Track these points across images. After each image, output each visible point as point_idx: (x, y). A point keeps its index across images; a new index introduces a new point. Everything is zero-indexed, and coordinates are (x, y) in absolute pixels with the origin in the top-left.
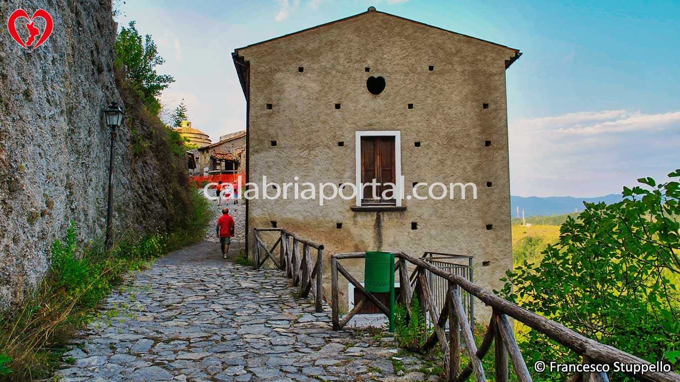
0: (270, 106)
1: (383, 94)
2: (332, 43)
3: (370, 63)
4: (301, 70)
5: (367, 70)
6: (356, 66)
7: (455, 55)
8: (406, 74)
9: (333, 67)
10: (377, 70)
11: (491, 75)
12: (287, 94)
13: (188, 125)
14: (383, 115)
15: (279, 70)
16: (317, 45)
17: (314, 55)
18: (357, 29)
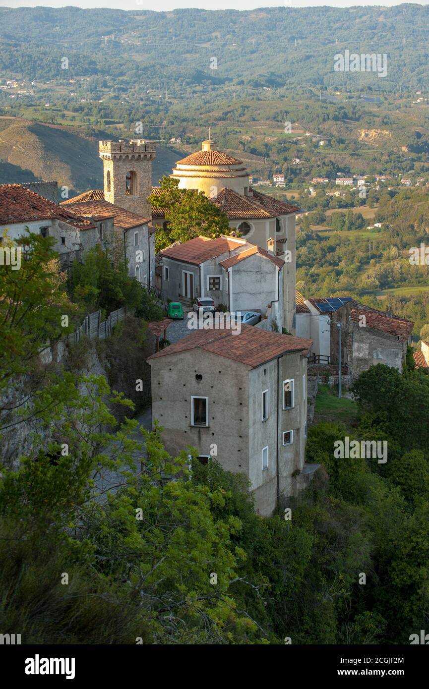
0: (159, 384)
1: (201, 381)
2: (182, 359)
3: (196, 369)
4: (170, 369)
6: (191, 369)
8: (210, 374)
9: (182, 369)
10: (200, 372)
12: (165, 380)
14: (201, 390)
15: (161, 370)
16: (176, 360)
17: (175, 364)
18: (192, 354)
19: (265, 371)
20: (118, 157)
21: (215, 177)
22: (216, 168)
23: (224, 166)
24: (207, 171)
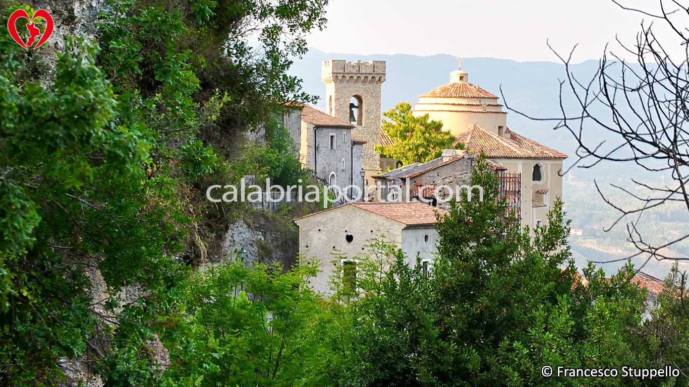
0: (307, 247)
1: (352, 243)
2: (332, 218)
3: (347, 229)
4: (320, 230)
5: (346, 231)
6: (342, 230)
7: (382, 226)
8: (362, 234)
9: (332, 229)
10: (350, 232)
11: (396, 236)
12: (314, 242)
13: (461, 78)
14: (352, 252)
15: (311, 231)
16: (325, 219)
17: (325, 224)
18: (342, 213)
19: (426, 237)
20: (340, 77)
21: (462, 111)
22: (464, 102)
23: (474, 99)
24: (454, 104)
